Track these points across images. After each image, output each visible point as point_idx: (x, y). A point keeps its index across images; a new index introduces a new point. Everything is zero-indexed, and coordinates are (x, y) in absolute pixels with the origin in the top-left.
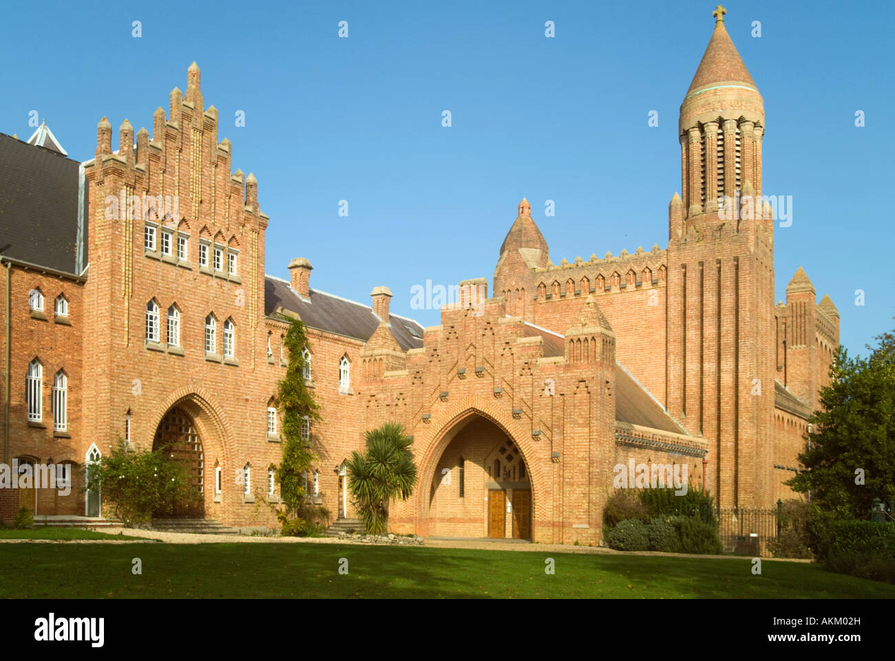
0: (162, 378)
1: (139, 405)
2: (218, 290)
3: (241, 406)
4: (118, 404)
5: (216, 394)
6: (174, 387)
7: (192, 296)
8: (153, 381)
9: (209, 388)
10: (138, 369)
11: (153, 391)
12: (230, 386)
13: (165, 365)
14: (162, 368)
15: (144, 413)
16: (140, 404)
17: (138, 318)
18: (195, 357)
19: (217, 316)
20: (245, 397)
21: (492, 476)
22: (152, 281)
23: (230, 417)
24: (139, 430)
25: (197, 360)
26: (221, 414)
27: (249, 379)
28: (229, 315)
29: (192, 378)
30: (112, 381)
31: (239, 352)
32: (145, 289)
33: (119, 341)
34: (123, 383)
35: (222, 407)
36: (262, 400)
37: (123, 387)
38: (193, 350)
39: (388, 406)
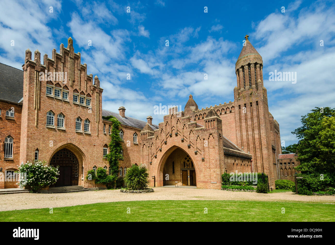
0: (55, 138)
2: (81, 110)
3: (92, 147)
4: (31, 147)
5: (81, 143)
6: (60, 141)
7: (69, 111)
8: (50, 139)
9: (78, 141)
10: (42, 135)
12: (87, 141)
14: (55, 134)
15: (45, 150)
16: (43, 147)
17: (42, 117)
18: (71, 131)
19: (81, 118)
20: (94, 144)
21: (183, 167)
22: (50, 104)
23: (87, 151)
24: (42, 156)
25: (72, 132)
26: (83, 150)
27: (95, 139)
28: (87, 118)
29: (69, 138)
30: (28, 139)
31: (91, 130)
32: (46, 107)
33: (32, 124)
34: (34, 139)
35: (83, 148)
36: (101, 145)
37: (34, 141)
38: (70, 129)
39: (149, 147)
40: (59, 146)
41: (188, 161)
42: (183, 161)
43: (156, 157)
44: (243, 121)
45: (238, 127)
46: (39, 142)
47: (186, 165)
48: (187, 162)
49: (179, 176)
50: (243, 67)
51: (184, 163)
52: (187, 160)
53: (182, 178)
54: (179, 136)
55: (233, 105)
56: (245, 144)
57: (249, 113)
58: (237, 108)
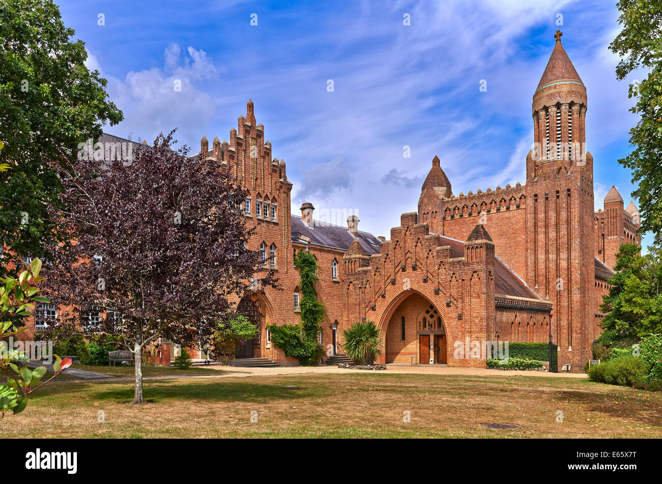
19: (266, 243)
21: (422, 327)
27: (284, 277)
28: (273, 242)
36: (291, 288)
39: (360, 288)
41: (432, 316)
42: (423, 317)
43: (373, 309)
44: (541, 230)
45: (530, 241)
47: (427, 324)
48: (429, 318)
49: (414, 346)
50: (546, 109)
51: (425, 319)
52: (430, 314)
53: (418, 349)
54: (419, 272)
55: (524, 192)
56: (542, 279)
57: (552, 214)
58: (530, 201)
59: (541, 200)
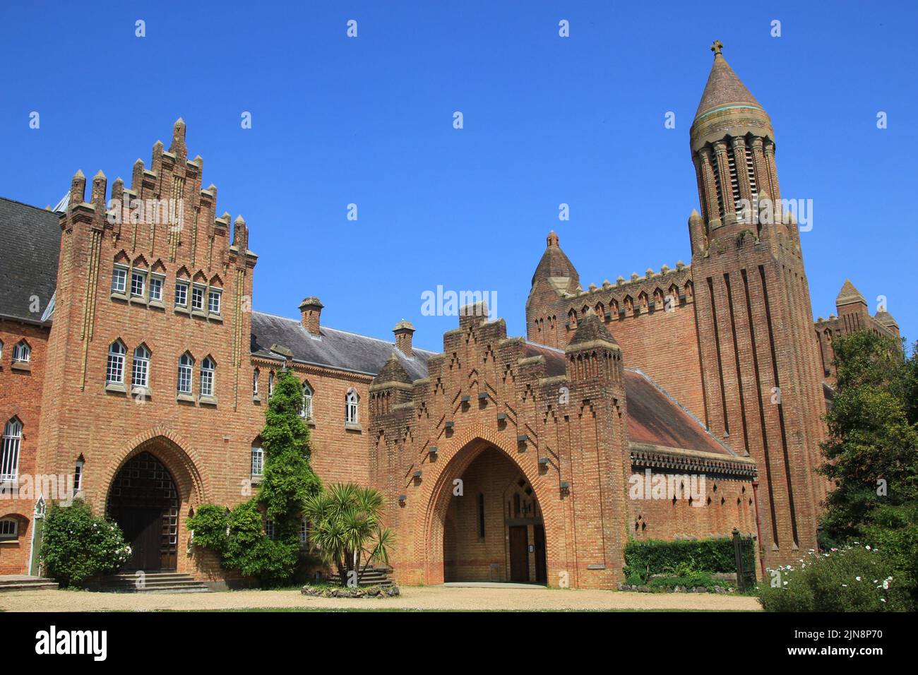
0: (124, 421)
1: (93, 451)
2: (195, 328)
3: (219, 447)
4: (67, 450)
5: (189, 435)
6: (137, 430)
7: (164, 336)
8: (112, 424)
9: (181, 430)
10: (94, 413)
11: (111, 435)
12: (206, 427)
13: (128, 407)
14: (124, 410)
15: (98, 459)
16: (94, 449)
17: (98, 359)
18: (164, 398)
19: (193, 355)
20: (224, 438)
22: (118, 322)
23: (205, 460)
24: (92, 478)
25: (167, 402)
26: (195, 456)
27: (230, 418)
28: (208, 353)
29: (160, 420)
30: (62, 426)
31: (217, 391)
32: (109, 331)
33: (73, 384)
34: (76, 428)
35: (196, 449)
36: (245, 440)
37: (75, 432)
38: (162, 390)
39: (396, 441)
40: (133, 444)
41: (529, 491)
42: (514, 492)
43: (417, 480)
44: (725, 336)
45: (708, 356)
46: (86, 435)
47: (522, 506)
48: (525, 494)
49: (501, 548)
50: (710, 148)
51: (517, 497)
52: (525, 487)
53: (508, 553)
54: (491, 406)
55: (690, 276)
56: (734, 420)
57: (740, 309)
58: (702, 290)
59: (719, 287)
